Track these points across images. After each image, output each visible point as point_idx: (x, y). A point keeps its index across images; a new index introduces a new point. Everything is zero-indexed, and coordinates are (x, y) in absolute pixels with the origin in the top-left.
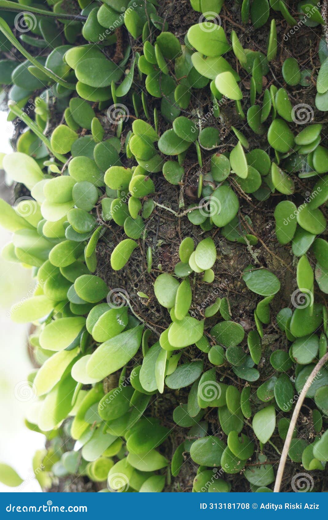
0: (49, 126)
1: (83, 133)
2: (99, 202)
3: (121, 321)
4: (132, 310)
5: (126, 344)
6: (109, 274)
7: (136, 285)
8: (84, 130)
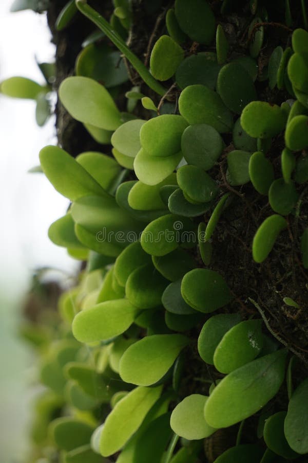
0: (133, 36)
1: (193, 49)
2: (223, 157)
3: (254, 341)
4: (268, 326)
5: (262, 376)
6: (231, 269)
7: (279, 287)
8: (195, 43)
